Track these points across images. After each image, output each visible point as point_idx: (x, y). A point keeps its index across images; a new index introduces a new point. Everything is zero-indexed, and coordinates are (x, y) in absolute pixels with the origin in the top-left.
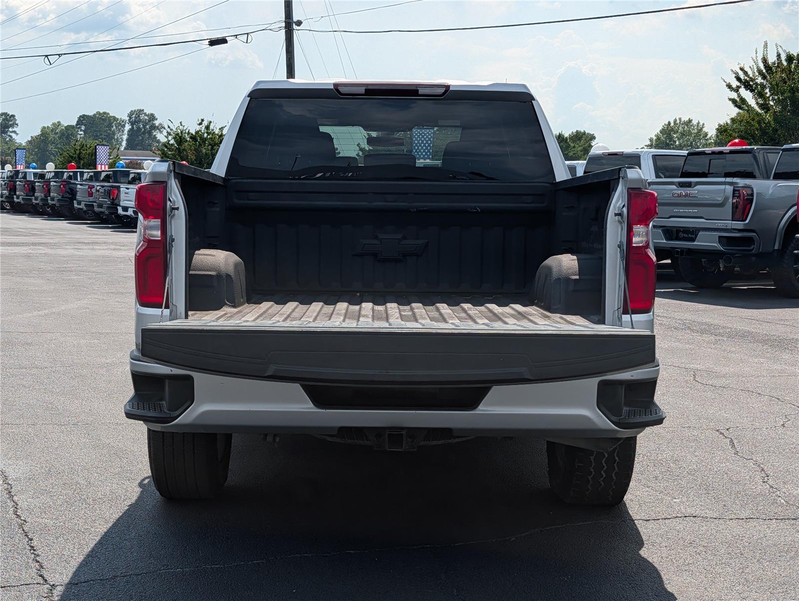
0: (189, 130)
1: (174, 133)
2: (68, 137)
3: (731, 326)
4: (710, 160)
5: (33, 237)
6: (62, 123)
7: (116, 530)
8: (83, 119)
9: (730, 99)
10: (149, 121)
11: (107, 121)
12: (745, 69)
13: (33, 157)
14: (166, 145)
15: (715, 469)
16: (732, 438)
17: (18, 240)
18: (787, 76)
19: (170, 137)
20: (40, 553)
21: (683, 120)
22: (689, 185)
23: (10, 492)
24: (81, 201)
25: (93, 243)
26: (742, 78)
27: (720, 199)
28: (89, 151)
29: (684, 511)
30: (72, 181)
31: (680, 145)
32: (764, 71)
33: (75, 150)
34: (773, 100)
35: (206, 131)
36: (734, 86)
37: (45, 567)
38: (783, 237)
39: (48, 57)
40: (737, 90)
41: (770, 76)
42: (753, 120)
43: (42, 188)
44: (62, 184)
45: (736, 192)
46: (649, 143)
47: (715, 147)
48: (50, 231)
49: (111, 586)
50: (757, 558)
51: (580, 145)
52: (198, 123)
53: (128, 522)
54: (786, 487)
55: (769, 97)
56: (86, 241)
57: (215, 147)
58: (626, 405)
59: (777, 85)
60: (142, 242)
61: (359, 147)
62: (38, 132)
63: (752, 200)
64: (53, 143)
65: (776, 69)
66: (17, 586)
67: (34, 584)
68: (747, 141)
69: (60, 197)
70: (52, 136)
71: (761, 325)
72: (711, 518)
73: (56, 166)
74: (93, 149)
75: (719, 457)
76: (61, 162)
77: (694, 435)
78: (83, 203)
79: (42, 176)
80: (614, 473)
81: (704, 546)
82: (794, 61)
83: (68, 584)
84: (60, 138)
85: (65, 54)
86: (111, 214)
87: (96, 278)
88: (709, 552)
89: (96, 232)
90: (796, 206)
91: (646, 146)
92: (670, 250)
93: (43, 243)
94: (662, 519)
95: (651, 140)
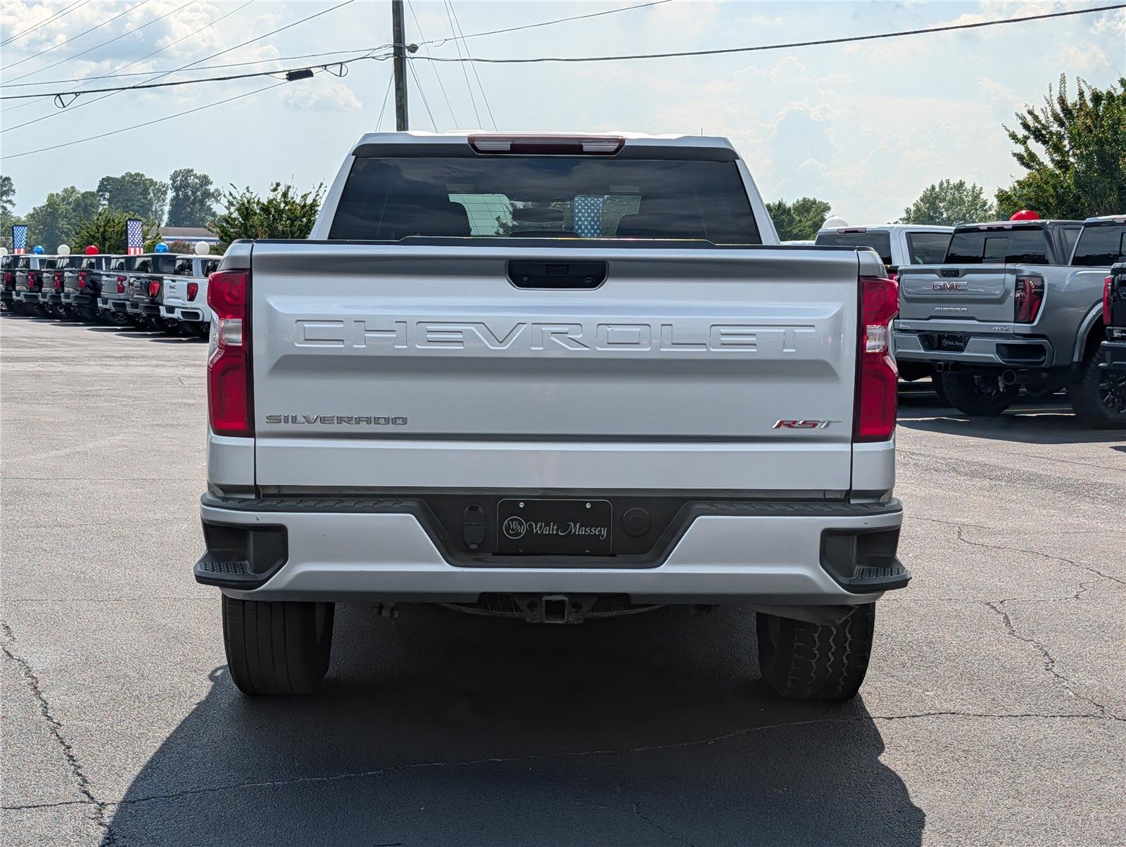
0: (259, 199)
1: (238, 203)
2: (86, 209)
3: (1011, 466)
4: (986, 239)
5: (41, 349)
6: (77, 188)
7: (182, 735)
8: (106, 184)
9: (1015, 155)
10: (201, 186)
11: (142, 185)
12: (1035, 113)
13: (36, 237)
14: (227, 219)
15: (983, 654)
16: (1007, 613)
17: (21, 353)
18: (1093, 122)
19: (232, 208)
20: (82, 764)
21: (952, 183)
22: (956, 273)
23: (36, 688)
24: (108, 299)
25: (126, 357)
26: (1032, 125)
27: (998, 293)
28: (117, 228)
29: (938, 706)
30: (95, 271)
31: (949, 218)
32: (1062, 115)
33: (98, 227)
34: (1074, 155)
35: (283, 199)
36: (1020, 136)
37: (89, 781)
38: (1084, 344)
39: (61, 96)
40: (1024, 141)
41: (1070, 122)
42: (1047, 183)
43: (52, 281)
44: (80, 275)
45: (1020, 283)
46: (904, 215)
47: (997, 220)
48: (64, 340)
49: (179, 805)
50: (1034, 765)
51: (809, 218)
52: (272, 188)
53: (197, 725)
54: (1077, 675)
55: (1068, 152)
56: (117, 355)
57: (296, 223)
58: (859, 562)
59: (1079, 134)
60: (217, 349)
61: (499, 222)
62: (43, 202)
63: (1043, 293)
64: (64, 217)
65: (1078, 113)
66: (55, 805)
67: (77, 802)
68: (1037, 213)
69: (78, 293)
70: (63, 207)
71: (1053, 464)
72: (974, 715)
73: (71, 249)
74: (123, 226)
75: (988, 638)
76: (77, 243)
77: (956, 610)
78: (110, 302)
79: (52, 264)
80: (845, 655)
81: (964, 751)
82: (1103, 102)
83: (122, 802)
84: (74, 210)
85: (84, 92)
86: (150, 316)
87: (134, 405)
88: (971, 758)
89: (130, 342)
90: (1102, 303)
91: (900, 219)
92: (930, 363)
93: (56, 358)
94: (909, 717)
95: (908, 211)
